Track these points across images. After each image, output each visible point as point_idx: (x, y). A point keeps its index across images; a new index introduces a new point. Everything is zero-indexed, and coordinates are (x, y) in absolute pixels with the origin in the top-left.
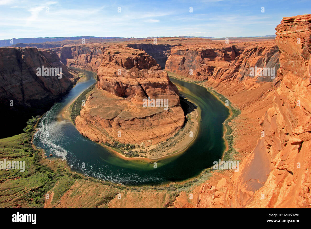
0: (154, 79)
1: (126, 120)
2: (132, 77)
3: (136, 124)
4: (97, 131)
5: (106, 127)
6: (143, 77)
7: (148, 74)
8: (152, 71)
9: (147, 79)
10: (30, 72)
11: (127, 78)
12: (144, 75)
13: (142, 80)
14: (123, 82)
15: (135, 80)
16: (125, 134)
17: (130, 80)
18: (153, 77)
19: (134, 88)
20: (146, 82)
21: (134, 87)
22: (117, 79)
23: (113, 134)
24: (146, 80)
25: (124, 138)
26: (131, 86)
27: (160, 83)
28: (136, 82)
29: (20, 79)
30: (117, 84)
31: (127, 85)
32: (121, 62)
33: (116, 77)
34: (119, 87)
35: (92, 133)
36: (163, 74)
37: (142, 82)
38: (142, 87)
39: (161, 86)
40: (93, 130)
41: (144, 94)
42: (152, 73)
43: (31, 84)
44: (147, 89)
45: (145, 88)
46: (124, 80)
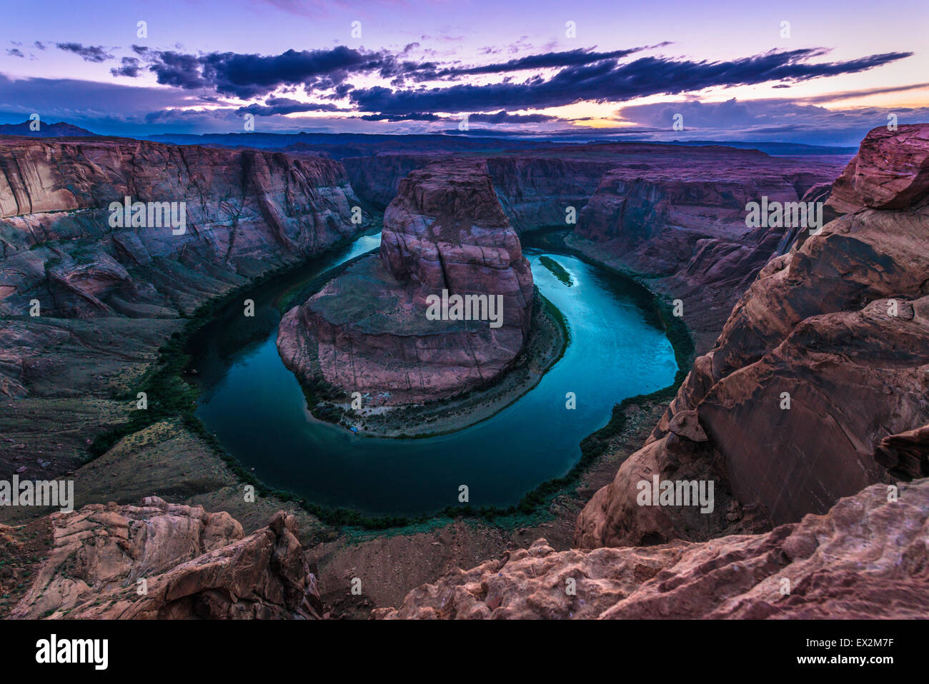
0: (477, 248)
1: (366, 334)
2: (433, 239)
3: (382, 349)
4: (303, 345)
5: (324, 342)
6: (457, 242)
7: (469, 233)
8: (479, 230)
9: (461, 247)
10: (259, 202)
11: (419, 239)
12: (458, 236)
13: (449, 247)
14: (408, 246)
15: (433, 244)
16: (348, 366)
17: (423, 243)
18: (477, 244)
19: (425, 264)
20: (454, 253)
21: (425, 261)
22: (400, 239)
24: (458, 250)
25: (339, 374)
26: (419, 258)
27: (486, 260)
28: (432, 252)
29: (236, 214)
30: (396, 250)
31: (414, 254)
32: (420, 199)
33: (402, 234)
34: (398, 256)
35: (293, 346)
36: (505, 239)
37: (448, 251)
38: (443, 265)
39: (487, 268)
40: (298, 340)
41: (442, 281)
42: (479, 232)
43: (254, 226)
44: (452, 271)
45: (447, 267)
46: (412, 241)
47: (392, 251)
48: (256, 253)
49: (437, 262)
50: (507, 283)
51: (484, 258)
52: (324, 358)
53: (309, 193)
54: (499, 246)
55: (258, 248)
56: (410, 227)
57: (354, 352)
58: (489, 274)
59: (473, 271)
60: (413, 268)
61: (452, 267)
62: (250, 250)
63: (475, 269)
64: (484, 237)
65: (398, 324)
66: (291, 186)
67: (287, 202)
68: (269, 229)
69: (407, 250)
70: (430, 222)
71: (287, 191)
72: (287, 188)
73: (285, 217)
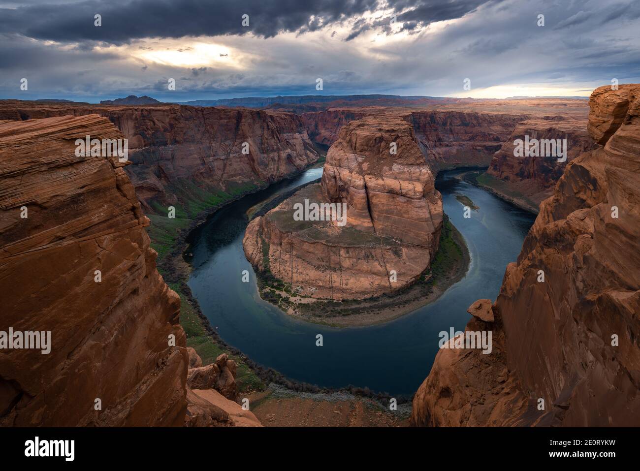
0: (397, 181)
2: (361, 172)
4: (259, 245)
5: (273, 243)
6: (380, 175)
7: (391, 169)
8: (399, 166)
9: (383, 180)
11: (351, 172)
12: (381, 171)
13: (373, 179)
14: (342, 177)
15: (361, 177)
16: (288, 264)
17: (354, 176)
18: (396, 178)
19: (353, 191)
20: (377, 184)
21: (354, 189)
22: (336, 171)
23: (274, 257)
24: (380, 182)
25: (281, 269)
26: (349, 187)
27: (403, 191)
28: (359, 182)
29: (229, 151)
30: (333, 180)
31: (346, 183)
32: (354, 142)
33: (338, 168)
34: (334, 184)
35: (253, 245)
36: (420, 175)
37: (372, 182)
38: (367, 193)
39: (403, 198)
40: (257, 241)
41: (366, 206)
42: (400, 169)
43: (239, 160)
44: (374, 198)
45: (370, 195)
46: (345, 174)
47: (330, 180)
48: (238, 177)
49: (364, 191)
50: (420, 210)
51: (401, 189)
52: (272, 256)
53: (278, 137)
54: (415, 180)
55: (240, 174)
56: (345, 163)
57: (294, 254)
58: (405, 203)
59: (391, 200)
60: (344, 194)
61: (374, 195)
62: (235, 176)
63: (393, 198)
64: (402, 173)
65: (329, 236)
66: (266, 132)
67: (262, 143)
68: (249, 161)
69: (341, 179)
70: (360, 159)
71: (262, 135)
72: (263, 134)
73: (259, 154)
